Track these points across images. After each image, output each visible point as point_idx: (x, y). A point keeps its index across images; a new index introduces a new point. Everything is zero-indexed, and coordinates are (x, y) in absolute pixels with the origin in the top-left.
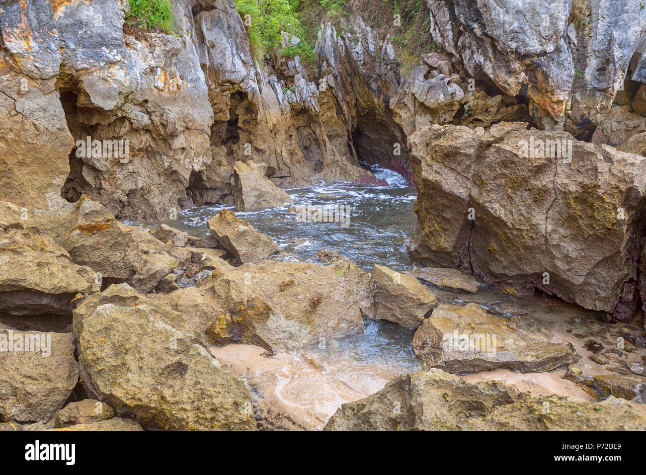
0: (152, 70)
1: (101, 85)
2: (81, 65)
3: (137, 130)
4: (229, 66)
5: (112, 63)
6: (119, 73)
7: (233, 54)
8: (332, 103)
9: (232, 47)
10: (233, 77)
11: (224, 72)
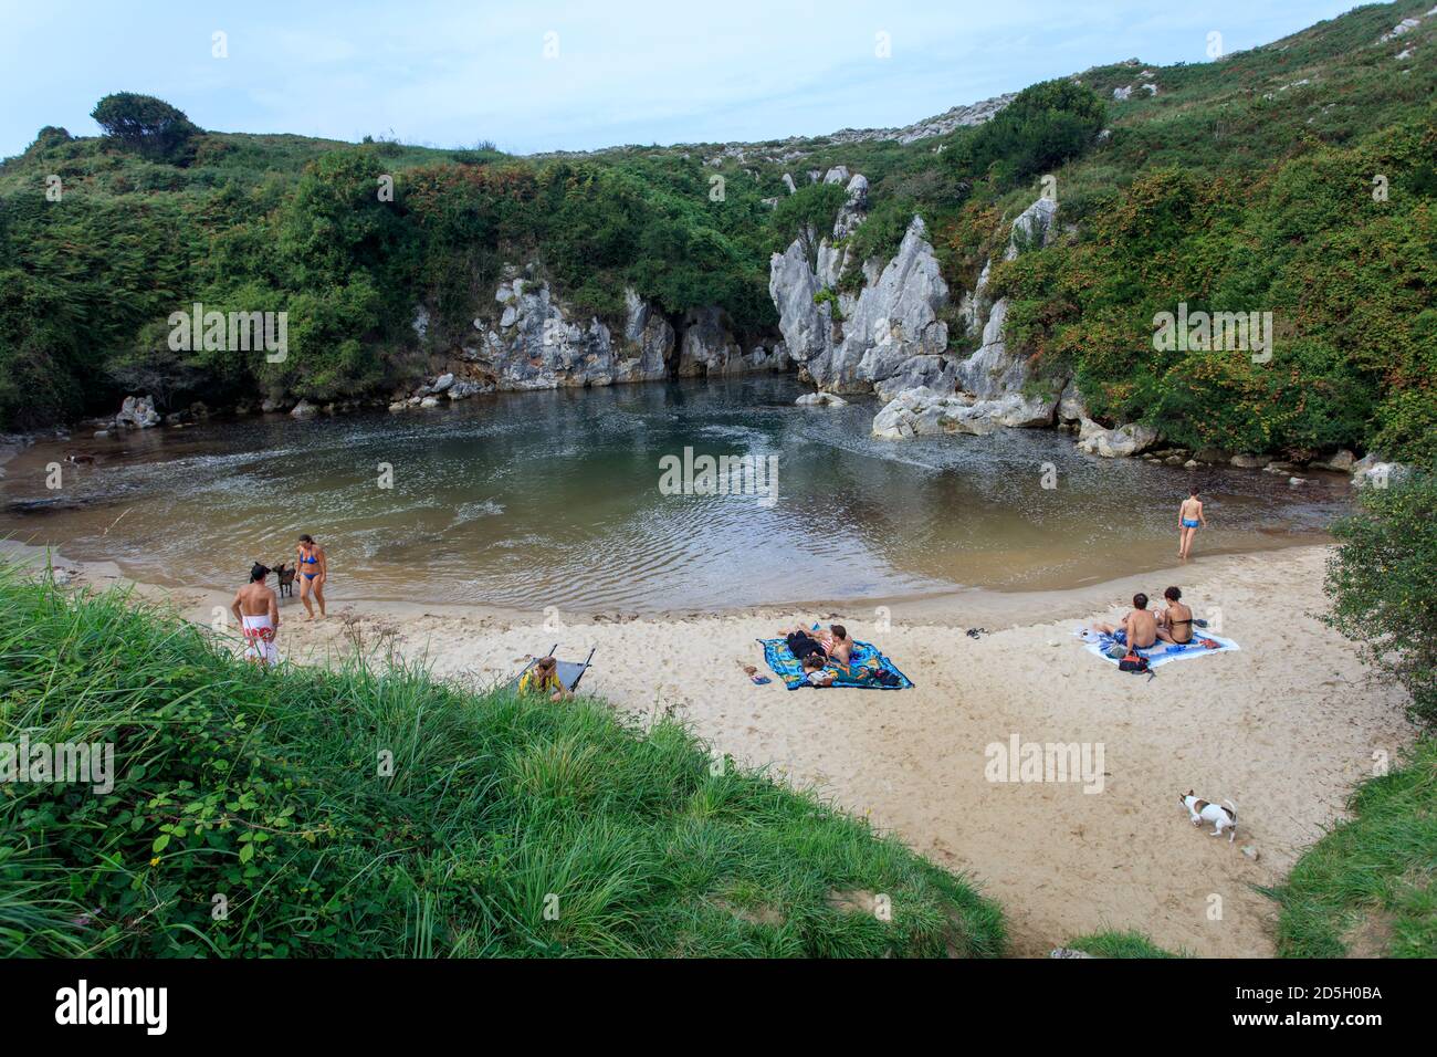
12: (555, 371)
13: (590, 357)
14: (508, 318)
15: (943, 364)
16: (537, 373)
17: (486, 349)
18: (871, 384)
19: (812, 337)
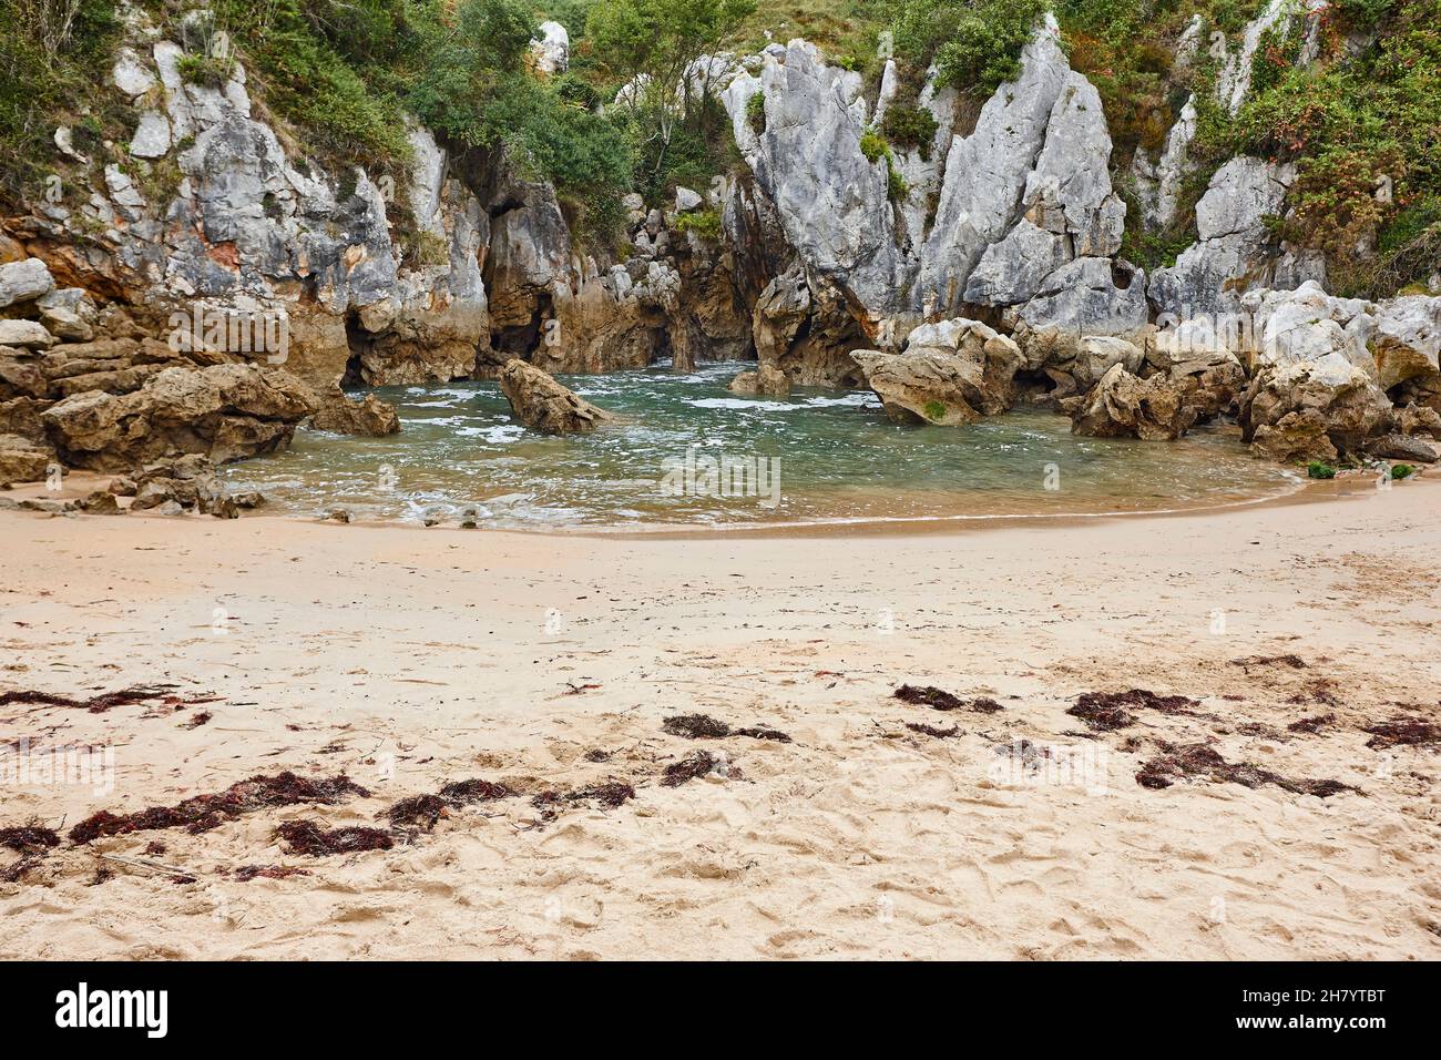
0: (421, 294)
1: (372, 316)
2: (360, 304)
3: (404, 342)
4: (531, 268)
5: (381, 300)
6: (386, 306)
7: (538, 255)
8: (728, 291)
9: (538, 248)
10: (535, 279)
11: (526, 274)
12: (274, 280)
13: (352, 254)
14: (152, 138)
15: (1122, 278)
16: (230, 282)
17: (98, 211)
18: (1001, 307)
19: (867, 223)
